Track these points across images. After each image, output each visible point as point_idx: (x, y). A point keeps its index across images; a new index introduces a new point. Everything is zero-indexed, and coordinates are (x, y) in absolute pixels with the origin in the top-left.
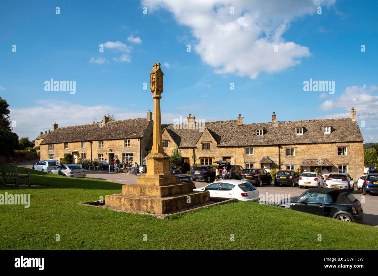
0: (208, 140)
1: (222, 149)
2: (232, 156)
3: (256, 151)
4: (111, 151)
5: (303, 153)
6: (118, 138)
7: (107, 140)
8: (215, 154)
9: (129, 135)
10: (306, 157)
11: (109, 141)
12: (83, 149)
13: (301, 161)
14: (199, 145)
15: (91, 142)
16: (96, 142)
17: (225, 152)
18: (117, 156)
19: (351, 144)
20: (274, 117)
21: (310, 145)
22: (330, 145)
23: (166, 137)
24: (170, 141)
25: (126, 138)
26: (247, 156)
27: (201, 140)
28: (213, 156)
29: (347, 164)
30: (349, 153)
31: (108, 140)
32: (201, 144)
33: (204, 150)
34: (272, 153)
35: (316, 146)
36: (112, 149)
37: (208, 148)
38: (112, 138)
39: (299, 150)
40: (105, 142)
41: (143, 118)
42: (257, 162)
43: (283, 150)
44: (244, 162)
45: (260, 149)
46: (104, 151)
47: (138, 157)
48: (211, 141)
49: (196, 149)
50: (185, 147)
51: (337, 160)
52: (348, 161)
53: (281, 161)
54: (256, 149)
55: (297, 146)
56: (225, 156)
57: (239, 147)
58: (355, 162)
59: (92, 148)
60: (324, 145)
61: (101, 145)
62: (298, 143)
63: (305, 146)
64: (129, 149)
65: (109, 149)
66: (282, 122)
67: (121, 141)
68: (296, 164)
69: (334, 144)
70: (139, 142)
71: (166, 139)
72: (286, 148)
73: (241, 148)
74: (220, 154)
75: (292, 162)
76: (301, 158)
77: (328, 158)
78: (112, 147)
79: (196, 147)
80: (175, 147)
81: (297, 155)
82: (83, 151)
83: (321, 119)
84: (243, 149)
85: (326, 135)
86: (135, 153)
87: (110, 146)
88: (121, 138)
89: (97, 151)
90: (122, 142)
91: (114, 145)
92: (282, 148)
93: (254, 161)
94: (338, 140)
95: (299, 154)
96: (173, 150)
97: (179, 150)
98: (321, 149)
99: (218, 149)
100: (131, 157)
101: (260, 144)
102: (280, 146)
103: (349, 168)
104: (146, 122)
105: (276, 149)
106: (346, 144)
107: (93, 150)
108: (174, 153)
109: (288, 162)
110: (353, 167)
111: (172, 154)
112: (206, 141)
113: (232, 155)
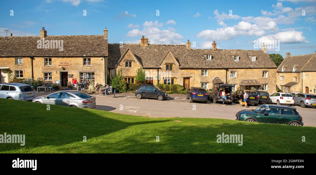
0: (172, 62)
1: (183, 71)
2: (192, 77)
3: (210, 73)
4: (64, 69)
5: (242, 75)
6: (74, 55)
7: (57, 57)
8: (177, 74)
9: (88, 53)
10: (244, 78)
11: (60, 59)
12: (19, 66)
13: (240, 81)
14: (163, 66)
15: (32, 58)
16: (40, 58)
17: (186, 73)
18: (72, 75)
19: (270, 70)
20: (215, 45)
21: (247, 69)
22: (258, 69)
23: (129, 57)
24: (134, 61)
25: (84, 55)
26: (202, 77)
27: (165, 62)
28: (176, 76)
29: (267, 84)
30: (269, 76)
31: (59, 57)
32: (165, 66)
33: (167, 70)
34: (221, 75)
35: (250, 70)
36: (64, 67)
37: (171, 69)
38: (65, 55)
39: (239, 73)
40: (53, 59)
41: (97, 36)
42: (210, 82)
43: (229, 73)
44: (201, 82)
45: (213, 71)
46: (53, 69)
47: (102, 77)
48: (174, 63)
49: (160, 70)
50: (149, 67)
51: (262, 81)
52: (268, 82)
53: (227, 81)
54: (210, 71)
55: (238, 70)
56: (186, 76)
57: (197, 69)
58: (271, 82)
59: (34, 65)
60: (255, 69)
61: (48, 62)
62: (239, 67)
63: (244, 70)
64: (89, 68)
65: (61, 67)
66: (220, 49)
67: (78, 59)
68: (237, 84)
69: (261, 69)
70: (103, 61)
71: (130, 59)
72: (231, 71)
73: (198, 70)
74: (181, 75)
75: (235, 82)
76: (240, 79)
77: (257, 79)
78: (65, 65)
79: (160, 68)
80: (139, 68)
81: (238, 77)
82: (18, 68)
83: (245, 50)
84: (200, 71)
85: (253, 62)
86: (98, 72)
87: (61, 64)
88: (78, 55)
89: (41, 69)
90: (81, 60)
91: (68, 63)
92: (228, 71)
93: (208, 81)
94: (263, 66)
95: (239, 76)
96: (137, 70)
97: (143, 70)
98: (253, 72)
99: (180, 70)
100: (91, 76)
101: (213, 68)
102: (227, 69)
103: (268, 87)
104: (103, 39)
105: (224, 71)
106: (268, 70)
107: (35, 67)
108: (138, 73)
109: (231, 82)
110: (270, 85)
111: (136, 74)
112: (169, 62)
113: (191, 75)
